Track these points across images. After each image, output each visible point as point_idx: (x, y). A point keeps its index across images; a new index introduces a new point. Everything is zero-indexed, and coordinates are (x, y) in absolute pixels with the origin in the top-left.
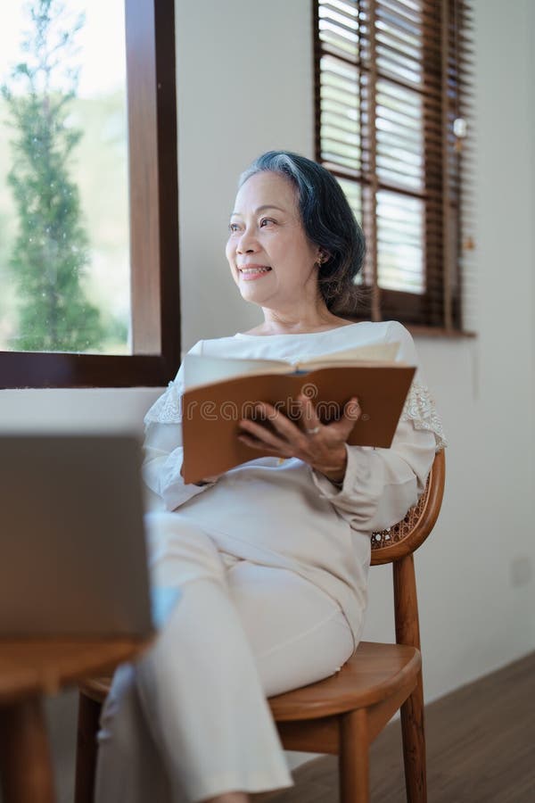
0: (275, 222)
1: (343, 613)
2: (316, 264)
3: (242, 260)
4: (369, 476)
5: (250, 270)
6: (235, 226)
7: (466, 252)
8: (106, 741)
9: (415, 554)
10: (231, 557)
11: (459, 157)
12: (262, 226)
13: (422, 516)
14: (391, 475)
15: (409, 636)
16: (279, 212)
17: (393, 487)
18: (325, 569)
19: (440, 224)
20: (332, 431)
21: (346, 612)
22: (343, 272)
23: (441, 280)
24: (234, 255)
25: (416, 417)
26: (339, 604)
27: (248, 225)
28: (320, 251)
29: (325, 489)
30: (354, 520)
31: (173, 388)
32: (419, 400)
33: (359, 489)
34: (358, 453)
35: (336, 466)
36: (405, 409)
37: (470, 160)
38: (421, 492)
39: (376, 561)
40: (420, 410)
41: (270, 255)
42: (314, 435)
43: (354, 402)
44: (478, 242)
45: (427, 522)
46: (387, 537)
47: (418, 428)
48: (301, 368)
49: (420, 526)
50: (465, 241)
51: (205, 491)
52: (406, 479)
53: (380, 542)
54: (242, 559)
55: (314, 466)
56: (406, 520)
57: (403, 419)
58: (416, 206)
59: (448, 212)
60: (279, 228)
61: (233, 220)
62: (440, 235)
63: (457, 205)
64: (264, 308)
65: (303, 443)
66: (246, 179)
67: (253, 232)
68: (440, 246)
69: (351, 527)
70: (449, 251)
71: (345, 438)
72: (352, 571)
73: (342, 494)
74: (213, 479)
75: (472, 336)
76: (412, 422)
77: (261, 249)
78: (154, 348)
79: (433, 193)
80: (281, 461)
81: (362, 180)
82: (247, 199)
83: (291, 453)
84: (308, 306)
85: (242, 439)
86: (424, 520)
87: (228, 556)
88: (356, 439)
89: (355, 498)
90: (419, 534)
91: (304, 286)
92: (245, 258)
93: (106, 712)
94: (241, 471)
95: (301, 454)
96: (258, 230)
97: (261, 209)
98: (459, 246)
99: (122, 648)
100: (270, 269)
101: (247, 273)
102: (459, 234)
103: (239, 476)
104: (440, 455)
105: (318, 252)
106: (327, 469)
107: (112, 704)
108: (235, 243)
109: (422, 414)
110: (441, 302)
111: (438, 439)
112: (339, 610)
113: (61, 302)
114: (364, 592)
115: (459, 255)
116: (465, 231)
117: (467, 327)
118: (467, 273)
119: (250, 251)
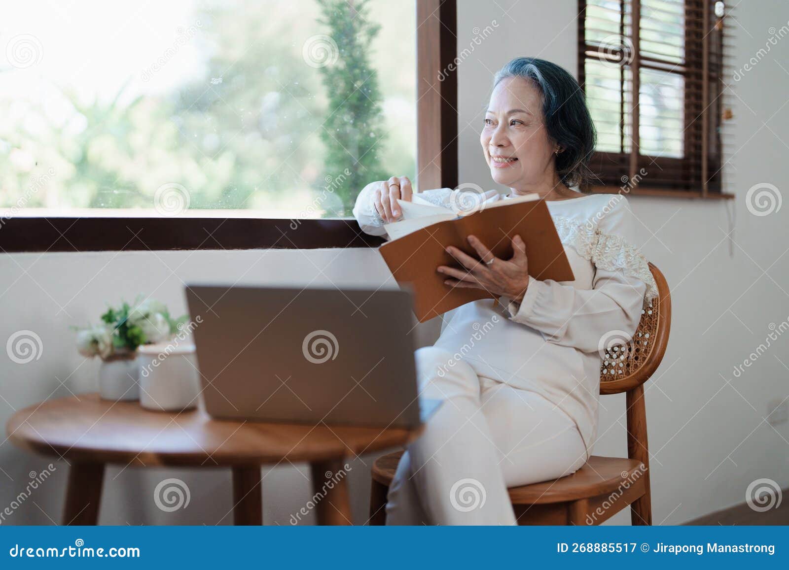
0: (522, 123)
1: (578, 429)
2: (554, 154)
3: (494, 152)
5: (500, 159)
7: (725, 121)
8: (391, 510)
10: (491, 381)
11: (721, 35)
12: (512, 124)
13: (650, 355)
15: (639, 453)
16: (525, 115)
19: (699, 97)
21: (580, 428)
23: (699, 147)
26: (573, 419)
27: (500, 122)
28: (558, 144)
32: (628, 255)
41: (517, 148)
45: (653, 360)
46: (620, 371)
49: (647, 364)
50: (724, 112)
53: (614, 375)
54: (499, 382)
56: (637, 358)
58: (678, 82)
59: (706, 86)
60: (526, 128)
61: (488, 116)
62: (698, 107)
63: (718, 79)
64: (511, 188)
66: (499, 81)
67: (504, 129)
68: (699, 117)
75: (730, 197)
76: (621, 270)
77: (510, 144)
79: (693, 69)
82: (500, 101)
86: (651, 359)
87: (488, 380)
90: (647, 370)
91: (544, 172)
92: (497, 150)
93: (392, 490)
96: (508, 128)
97: (511, 112)
98: (719, 117)
99: (399, 434)
100: (516, 159)
101: (498, 161)
102: (719, 106)
105: (556, 145)
107: (396, 484)
108: (489, 136)
110: (699, 167)
112: (575, 425)
113: (362, 171)
115: (719, 124)
116: (725, 101)
117: (727, 188)
118: (725, 141)
119: (500, 146)
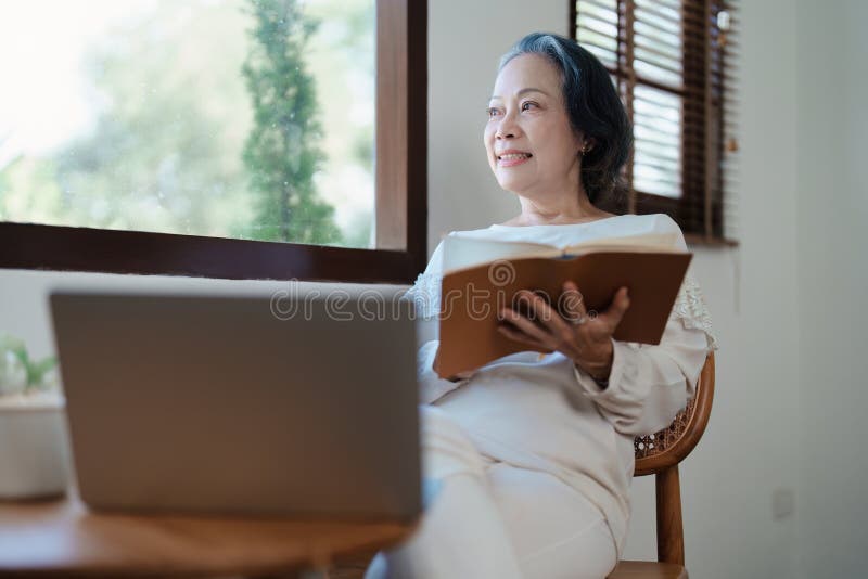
0: (537, 106)
1: (607, 522)
2: (580, 152)
3: (500, 147)
4: (636, 373)
5: (509, 156)
6: (494, 110)
7: (728, 154)
9: (681, 465)
10: (486, 458)
11: (722, 52)
12: (524, 109)
13: (690, 423)
14: (659, 376)
15: (672, 555)
16: (541, 95)
17: (662, 388)
18: (586, 474)
19: (701, 123)
20: (599, 323)
21: (610, 521)
22: (609, 160)
23: (701, 183)
24: (493, 141)
25: (686, 315)
26: (602, 511)
27: (509, 109)
28: (584, 139)
29: (588, 386)
30: (620, 422)
31: (423, 281)
32: (689, 297)
33: (626, 387)
34: (624, 348)
35: (601, 361)
36: (675, 307)
37: (733, 55)
38: (689, 395)
39: (640, 471)
40: (691, 308)
41: (532, 140)
42: (579, 325)
43: (623, 291)
44: (741, 144)
45: (694, 430)
46: (651, 446)
47: (689, 327)
48: (568, 253)
49: (687, 436)
50: (727, 143)
51: (459, 388)
52: (674, 380)
53: (643, 451)
54: (498, 461)
55: (579, 362)
56: (672, 428)
57: (673, 316)
58: (675, 103)
59: (710, 109)
60: (541, 113)
61: (492, 104)
62: (701, 135)
63: (719, 103)
64: (521, 198)
65: (568, 336)
66: (506, 63)
67: (513, 117)
68: (701, 146)
69: (616, 430)
70: (711, 153)
71: (612, 331)
72: (617, 479)
73: (607, 391)
74: (469, 374)
75: (733, 244)
76: (681, 320)
77: (522, 134)
78: (399, 243)
79: (694, 90)
80: (541, 357)
81: (619, 73)
82: (508, 81)
83: (555, 346)
84: (570, 198)
85: (502, 330)
86: (691, 428)
87: (483, 457)
88: (623, 334)
89: (622, 397)
90: (686, 443)
91: (566, 174)
92: (504, 145)
94: (496, 369)
95: (565, 348)
96: (519, 114)
97: (522, 93)
98: (721, 148)
100: (530, 156)
101: (507, 159)
102: (721, 135)
103: (495, 373)
104: (710, 358)
105: (581, 140)
106: (592, 364)
108: (495, 127)
109: (693, 312)
110: (701, 206)
111: (710, 340)
112: (603, 518)
113: (294, 200)
114: (627, 502)
115: (721, 158)
116: (728, 131)
117: (728, 234)
118: (729, 178)
119: (510, 136)
